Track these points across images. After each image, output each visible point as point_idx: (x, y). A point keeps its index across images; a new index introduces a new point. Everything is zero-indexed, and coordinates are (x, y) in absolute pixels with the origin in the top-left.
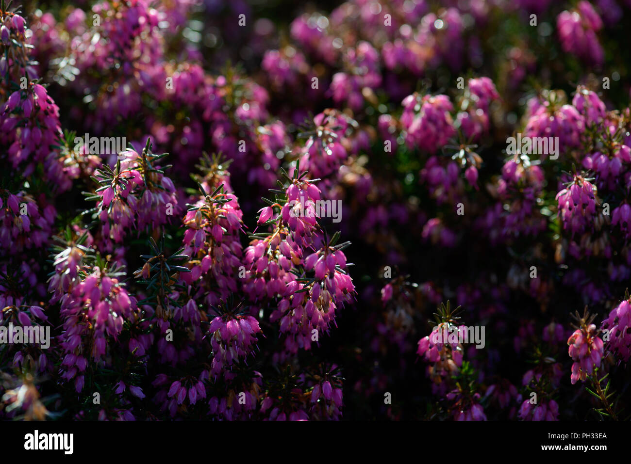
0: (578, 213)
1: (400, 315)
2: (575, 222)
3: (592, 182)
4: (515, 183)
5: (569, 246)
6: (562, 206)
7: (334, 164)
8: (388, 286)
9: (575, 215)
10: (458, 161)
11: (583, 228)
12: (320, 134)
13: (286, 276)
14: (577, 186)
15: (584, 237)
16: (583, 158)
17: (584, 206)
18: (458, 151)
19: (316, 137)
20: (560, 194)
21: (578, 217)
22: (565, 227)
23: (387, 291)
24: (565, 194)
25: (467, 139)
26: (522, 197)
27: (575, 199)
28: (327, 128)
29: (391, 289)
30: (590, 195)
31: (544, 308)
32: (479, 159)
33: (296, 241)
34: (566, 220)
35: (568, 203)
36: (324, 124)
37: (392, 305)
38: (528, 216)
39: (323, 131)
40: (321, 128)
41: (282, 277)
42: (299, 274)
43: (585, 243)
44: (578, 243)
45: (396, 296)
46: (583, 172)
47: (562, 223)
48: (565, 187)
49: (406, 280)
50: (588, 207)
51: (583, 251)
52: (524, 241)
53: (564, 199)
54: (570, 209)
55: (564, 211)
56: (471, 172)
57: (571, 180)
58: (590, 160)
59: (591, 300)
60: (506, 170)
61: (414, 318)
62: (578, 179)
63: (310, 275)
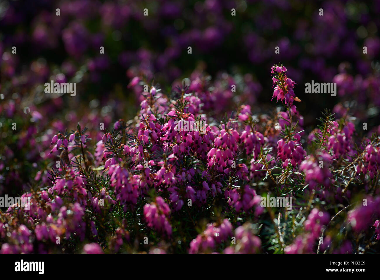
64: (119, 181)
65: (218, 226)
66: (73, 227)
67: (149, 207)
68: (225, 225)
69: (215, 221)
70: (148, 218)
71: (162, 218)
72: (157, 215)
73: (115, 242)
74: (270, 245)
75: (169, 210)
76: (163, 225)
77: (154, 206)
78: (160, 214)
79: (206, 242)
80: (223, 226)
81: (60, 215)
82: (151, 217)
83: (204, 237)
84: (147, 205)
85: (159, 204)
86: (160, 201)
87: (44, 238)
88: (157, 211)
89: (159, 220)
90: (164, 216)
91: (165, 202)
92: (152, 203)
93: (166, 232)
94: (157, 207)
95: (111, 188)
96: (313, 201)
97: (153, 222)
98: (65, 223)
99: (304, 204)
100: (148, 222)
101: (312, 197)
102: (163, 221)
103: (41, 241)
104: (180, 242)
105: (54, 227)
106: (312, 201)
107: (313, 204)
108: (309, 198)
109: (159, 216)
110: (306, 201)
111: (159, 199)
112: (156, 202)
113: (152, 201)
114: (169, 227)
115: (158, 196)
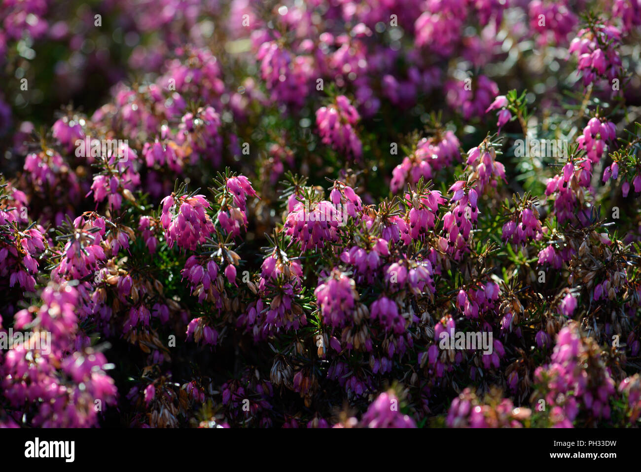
0: (336, 308)
1: (164, 415)
2: (334, 317)
3: (350, 277)
4: (274, 279)
5: (330, 340)
6: (321, 302)
7: (94, 265)
8: (150, 387)
9: (334, 310)
10: (216, 259)
11: (342, 321)
12: (78, 236)
13: (47, 380)
14: (335, 282)
15: (344, 331)
16: (341, 252)
17: (343, 300)
18: (217, 250)
19: (73, 239)
20: (318, 290)
21: (337, 311)
22: (325, 322)
23: (150, 392)
24: (323, 290)
25: (225, 237)
26: (282, 292)
27: (333, 294)
28: (84, 230)
29: (153, 390)
30: (348, 290)
31: (307, 403)
32: (237, 257)
33: (56, 345)
34: (325, 315)
35: (326, 298)
36: (81, 226)
37: (155, 405)
38: (288, 312)
39: (80, 233)
40: (79, 230)
41: (42, 381)
42: (59, 378)
43: (345, 337)
44: (339, 338)
45: (159, 396)
46: (340, 267)
47: (322, 318)
48: (323, 283)
49: (168, 380)
50: (346, 302)
51: (344, 345)
52: (286, 337)
53: (322, 294)
54: (329, 304)
55: (323, 306)
56: (230, 269)
57: (328, 275)
58: (348, 254)
59: (354, 393)
60: (264, 267)
61: (178, 417)
62: (335, 274)
63: (70, 379)
64: (276, 69)
65: (437, 142)
66: (203, 145)
67: (326, 113)
68: (448, 140)
69: (431, 135)
70: (324, 129)
71: (346, 129)
72: (337, 125)
73: (271, 168)
74: (520, 173)
75: (357, 117)
76: (348, 141)
77: (332, 111)
78: (343, 122)
79: (418, 167)
80: (445, 142)
81: (183, 126)
82: (328, 128)
83: (413, 161)
84: (323, 110)
85: (341, 108)
86: (342, 103)
87: (158, 162)
88: (338, 119)
89: (341, 133)
90: (348, 126)
91: (351, 104)
92: (330, 105)
93: (352, 152)
94: (339, 111)
95: (264, 81)
96: (590, 103)
97: (331, 136)
98: (190, 138)
99: (575, 106)
100: (324, 136)
101: (588, 96)
102: (347, 134)
103: (151, 168)
104: (375, 169)
105: (173, 146)
106: (587, 102)
107: (589, 107)
108: (584, 98)
109: (342, 127)
110: (578, 102)
111: (341, 98)
112: (337, 104)
113: (330, 102)
114: (357, 144)
115: (340, 94)
